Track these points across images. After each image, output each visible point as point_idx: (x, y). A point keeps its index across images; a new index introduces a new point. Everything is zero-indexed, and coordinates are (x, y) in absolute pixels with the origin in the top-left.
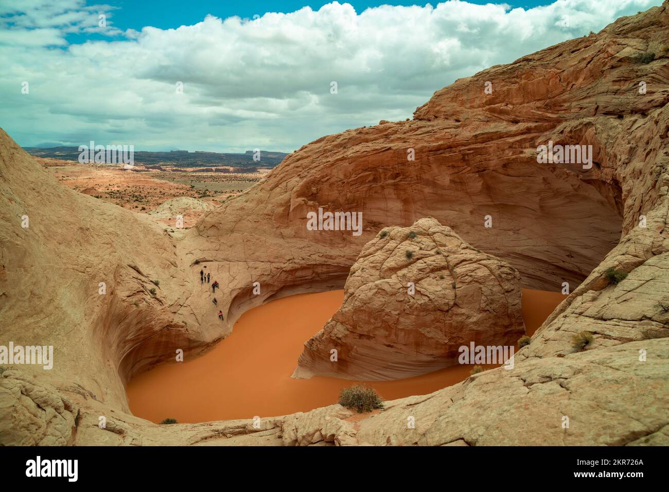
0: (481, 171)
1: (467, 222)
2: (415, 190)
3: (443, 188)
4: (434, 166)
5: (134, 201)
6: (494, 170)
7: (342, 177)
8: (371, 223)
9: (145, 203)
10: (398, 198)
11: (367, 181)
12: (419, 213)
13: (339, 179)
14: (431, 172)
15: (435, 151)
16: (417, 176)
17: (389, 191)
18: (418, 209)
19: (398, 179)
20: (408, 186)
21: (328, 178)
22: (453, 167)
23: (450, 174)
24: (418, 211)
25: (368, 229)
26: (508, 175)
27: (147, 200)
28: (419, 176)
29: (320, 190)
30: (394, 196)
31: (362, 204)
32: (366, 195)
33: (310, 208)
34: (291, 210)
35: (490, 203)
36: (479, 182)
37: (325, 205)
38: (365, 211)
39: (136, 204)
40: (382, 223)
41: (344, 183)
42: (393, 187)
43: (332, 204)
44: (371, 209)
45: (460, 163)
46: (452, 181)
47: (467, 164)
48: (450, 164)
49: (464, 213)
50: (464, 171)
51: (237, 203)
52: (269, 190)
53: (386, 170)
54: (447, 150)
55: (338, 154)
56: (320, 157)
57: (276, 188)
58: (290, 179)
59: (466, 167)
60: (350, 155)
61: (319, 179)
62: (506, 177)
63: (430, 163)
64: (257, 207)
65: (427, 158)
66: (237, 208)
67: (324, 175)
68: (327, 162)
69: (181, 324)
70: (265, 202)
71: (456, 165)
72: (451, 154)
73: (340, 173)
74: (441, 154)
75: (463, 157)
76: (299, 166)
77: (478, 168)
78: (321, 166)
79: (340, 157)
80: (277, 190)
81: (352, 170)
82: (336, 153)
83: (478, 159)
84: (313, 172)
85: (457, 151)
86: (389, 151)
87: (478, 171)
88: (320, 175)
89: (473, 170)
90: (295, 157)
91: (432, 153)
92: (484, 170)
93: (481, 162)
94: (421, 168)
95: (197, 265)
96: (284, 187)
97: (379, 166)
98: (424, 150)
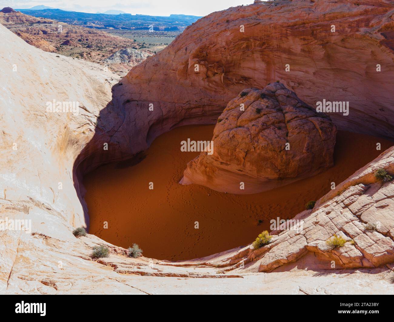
0: (325, 44)
1: (310, 81)
2: (275, 55)
3: (295, 55)
4: (290, 38)
5: (98, 50)
6: (334, 43)
7: (224, 44)
8: (243, 78)
9: (104, 52)
10: (263, 61)
11: (242, 47)
12: (277, 72)
13: (222, 46)
14: (288, 42)
15: (292, 26)
16: (277, 45)
17: (257, 55)
18: (276, 69)
19: (264, 47)
20: (271, 52)
21: (214, 44)
22: (304, 39)
23: (302, 45)
24: (277, 71)
25: (241, 82)
26: (345, 47)
27: (105, 50)
28: (279, 45)
29: (209, 53)
30: (260, 59)
31: (238, 64)
32: (241, 58)
33: (201, 66)
34: (189, 67)
35: (329, 68)
36: (322, 51)
37: (212, 64)
38: (240, 69)
39: (98, 52)
40: (251, 78)
41: (226, 48)
42: (260, 53)
43: (217, 64)
44: (244, 68)
45: (309, 36)
46: (303, 50)
47: (314, 38)
48: (302, 37)
49: (308, 74)
50: (312, 43)
51: (153, 61)
52: (174, 53)
53: (256, 40)
54: (301, 25)
55: (222, 27)
56: (210, 29)
57: (179, 51)
58: (188, 44)
59: (313, 39)
60: (231, 28)
61: (208, 45)
62: (344, 49)
63: (287, 36)
64: (166, 64)
65: (285, 31)
66: (153, 65)
67: (212, 42)
68: (214, 33)
69: (116, 143)
70: (172, 61)
71: (306, 38)
72: (304, 29)
73: (223, 41)
74: (296, 29)
75: (312, 32)
76: (194, 35)
77: (323, 41)
78: (210, 36)
79: (223, 29)
80: (180, 53)
81: (232, 39)
82: (221, 26)
83: (323, 34)
84: (204, 40)
85: (309, 27)
86: (258, 26)
87: (322, 43)
88: (209, 43)
89: (319, 43)
90: (192, 28)
91: (290, 28)
92: (327, 43)
93: (325, 36)
94: (281, 39)
95: (127, 104)
96: (184, 51)
97: (251, 37)
98: (284, 26)
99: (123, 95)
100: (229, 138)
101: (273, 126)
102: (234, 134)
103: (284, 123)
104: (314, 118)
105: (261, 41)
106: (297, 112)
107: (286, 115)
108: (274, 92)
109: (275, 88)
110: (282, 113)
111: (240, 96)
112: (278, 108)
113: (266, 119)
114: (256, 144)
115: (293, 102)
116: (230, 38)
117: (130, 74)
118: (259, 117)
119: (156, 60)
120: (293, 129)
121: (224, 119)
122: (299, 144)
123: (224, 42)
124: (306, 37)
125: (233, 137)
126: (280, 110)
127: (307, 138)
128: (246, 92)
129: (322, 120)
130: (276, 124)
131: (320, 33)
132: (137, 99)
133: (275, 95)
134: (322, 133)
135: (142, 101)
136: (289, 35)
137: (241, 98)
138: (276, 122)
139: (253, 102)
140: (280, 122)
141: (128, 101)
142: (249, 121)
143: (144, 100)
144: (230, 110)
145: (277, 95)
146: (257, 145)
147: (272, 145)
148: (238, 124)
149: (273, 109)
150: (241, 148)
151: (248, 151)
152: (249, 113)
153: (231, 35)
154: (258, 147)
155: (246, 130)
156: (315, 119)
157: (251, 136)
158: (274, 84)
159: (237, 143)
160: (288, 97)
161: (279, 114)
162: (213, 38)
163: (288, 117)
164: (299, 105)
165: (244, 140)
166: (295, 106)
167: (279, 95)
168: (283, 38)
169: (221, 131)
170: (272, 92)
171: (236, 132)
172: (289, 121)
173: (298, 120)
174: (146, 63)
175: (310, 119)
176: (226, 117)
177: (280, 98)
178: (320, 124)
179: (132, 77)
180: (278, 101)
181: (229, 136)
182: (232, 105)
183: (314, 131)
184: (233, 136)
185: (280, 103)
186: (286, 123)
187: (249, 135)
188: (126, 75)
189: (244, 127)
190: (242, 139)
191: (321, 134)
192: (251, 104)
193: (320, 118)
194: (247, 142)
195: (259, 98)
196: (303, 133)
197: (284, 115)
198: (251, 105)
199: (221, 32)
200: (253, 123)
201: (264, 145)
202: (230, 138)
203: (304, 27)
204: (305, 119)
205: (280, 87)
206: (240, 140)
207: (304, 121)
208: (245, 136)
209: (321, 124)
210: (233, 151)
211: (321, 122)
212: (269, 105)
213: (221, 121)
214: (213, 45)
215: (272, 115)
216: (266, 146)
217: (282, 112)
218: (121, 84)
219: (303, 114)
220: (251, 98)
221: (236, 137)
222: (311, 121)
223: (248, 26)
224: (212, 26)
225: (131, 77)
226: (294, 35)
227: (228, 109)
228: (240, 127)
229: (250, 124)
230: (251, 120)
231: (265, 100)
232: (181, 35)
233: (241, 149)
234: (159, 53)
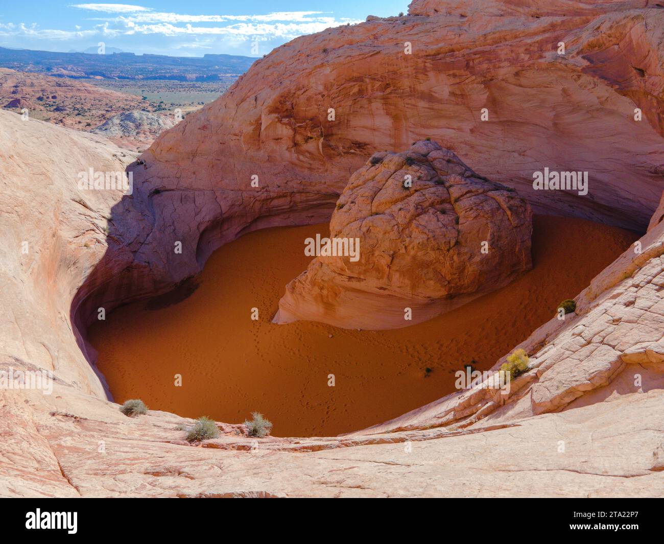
0: (488, 82)
1: (466, 143)
2: (408, 104)
3: (440, 101)
4: (431, 74)
6: (503, 80)
7: (321, 88)
8: (355, 144)
9: (89, 117)
10: (388, 114)
11: (351, 93)
12: (411, 132)
13: (318, 92)
14: (428, 82)
15: (433, 55)
16: (410, 87)
17: (377, 105)
19: (388, 91)
20: (399, 99)
21: (305, 89)
22: (455, 76)
23: (451, 85)
26: (520, 86)
27: (91, 115)
29: (296, 105)
30: (382, 112)
31: (345, 121)
32: (350, 111)
33: (284, 127)
34: (263, 128)
35: (495, 120)
36: (484, 93)
37: (302, 123)
38: (349, 129)
39: (78, 119)
40: (368, 144)
41: (324, 96)
42: (382, 101)
43: (310, 122)
44: (355, 127)
45: (462, 71)
47: (471, 73)
48: (451, 72)
49: (463, 132)
50: (468, 81)
51: (199, 122)
52: (235, 105)
53: (374, 79)
54: (448, 54)
55: (316, 59)
56: (295, 64)
57: (243, 103)
58: (259, 91)
59: (470, 75)
60: (331, 61)
61: (294, 92)
62: (517, 88)
63: (427, 71)
64: (222, 125)
65: (423, 64)
66: (198, 127)
67: (301, 86)
68: (303, 70)
69: (144, 264)
70: (231, 120)
71: (457, 74)
72: (453, 60)
73: (319, 83)
74: (440, 59)
75: (467, 64)
76: (269, 75)
77: (485, 77)
78: (297, 75)
79: (319, 63)
80: (245, 105)
81: (334, 80)
82: (314, 58)
83: (485, 66)
84: (286, 82)
85: (460, 56)
86: (378, 56)
87: (484, 81)
88: (295, 87)
89: (479, 80)
90: (264, 63)
91: (430, 59)
92: (492, 80)
93: (488, 69)
94: (416, 77)
95: (156, 196)
96: (253, 102)
97: (366, 75)
98: (420, 55)
99: (146, 181)
100: (362, 233)
101: (433, 209)
102: (370, 227)
103: (449, 203)
104: (495, 191)
105: (382, 81)
106: (467, 184)
107: (452, 190)
108: (425, 156)
109: (425, 148)
110: (445, 187)
111: (370, 164)
112: (436, 179)
113: (420, 198)
114: (408, 240)
115: (458, 169)
116: (331, 78)
117: (157, 144)
118: (407, 196)
119: (203, 118)
120: (466, 212)
121: (347, 203)
122: (478, 234)
123: (321, 84)
124: (457, 72)
125: (367, 232)
126: (440, 183)
127: (490, 225)
128: (379, 157)
129: (509, 195)
130: (436, 205)
131: (479, 64)
132: (174, 187)
133: (427, 161)
134: (512, 214)
135: (183, 190)
136: (428, 69)
137: (373, 168)
138: (436, 201)
139: (394, 173)
140: (443, 202)
141: (157, 192)
142: (392, 203)
143: (187, 189)
144: (355, 188)
145: (432, 160)
146: (410, 242)
147: (434, 240)
148: (374, 210)
149: (428, 181)
150: (383, 249)
151: (395, 253)
152: (390, 191)
153: (333, 72)
154: (411, 246)
155: (389, 217)
156: (497, 194)
157: (398, 227)
158: (424, 142)
159: (376, 241)
160: (449, 161)
161: (440, 188)
162: (301, 79)
163: (455, 192)
164: (468, 174)
165: (387, 235)
166: (462, 175)
167: (435, 159)
168: (420, 76)
169: (345, 224)
170: (422, 155)
171: (372, 222)
172: (457, 200)
173: (472, 196)
174: (186, 124)
175: (490, 193)
176: (350, 200)
177: (437, 164)
178: (507, 200)
179: (161, 150)
180: (434, 169)
181: (360, 229)
182: (358, 179)
183: (499, 212)
184: (369, 231)
185: (439, 172)
186: (453, 203)
187: (394, 226)
188: (150, 148)
189: (383, 213)
190: (383, 234)
191: (510, 217)
192: (392, 175)
193: (505, 192)
194: (391, 238)
195: (403, 166)
196: (483, 216)
197: (448, 190)
198: (392, 177)
199: (316, 67)
200: (399, 205)
201: (421, 240)
202: (364, 234)
203: (452, 56)
204: (483, 195)
205: (433, 146)
206: (380, 236)
207: (481, 197)
208: (389, 228)
209: (509, 201)
210: (369, 255)
211: (508, 197)
212: (422, 175)
213: (341, 207)
214: (303, 91)
215: (429, 191)
216: (426, 242)
217: (443, 186)
218: (142, 163)
219: (479, 186)
220: (390, 166)
221: (372, 231)
222: (492, 198)
223: (360, 57)
224: (299, 59)
225: (158, 150)
226: (437, 69)
227: (351, 186)
228: (377, 214)
229: (395, 208)
230: (395, 202)
231: (415, 167)
232: (245, 75)
233: (383, 251)
234: (208, 107)
